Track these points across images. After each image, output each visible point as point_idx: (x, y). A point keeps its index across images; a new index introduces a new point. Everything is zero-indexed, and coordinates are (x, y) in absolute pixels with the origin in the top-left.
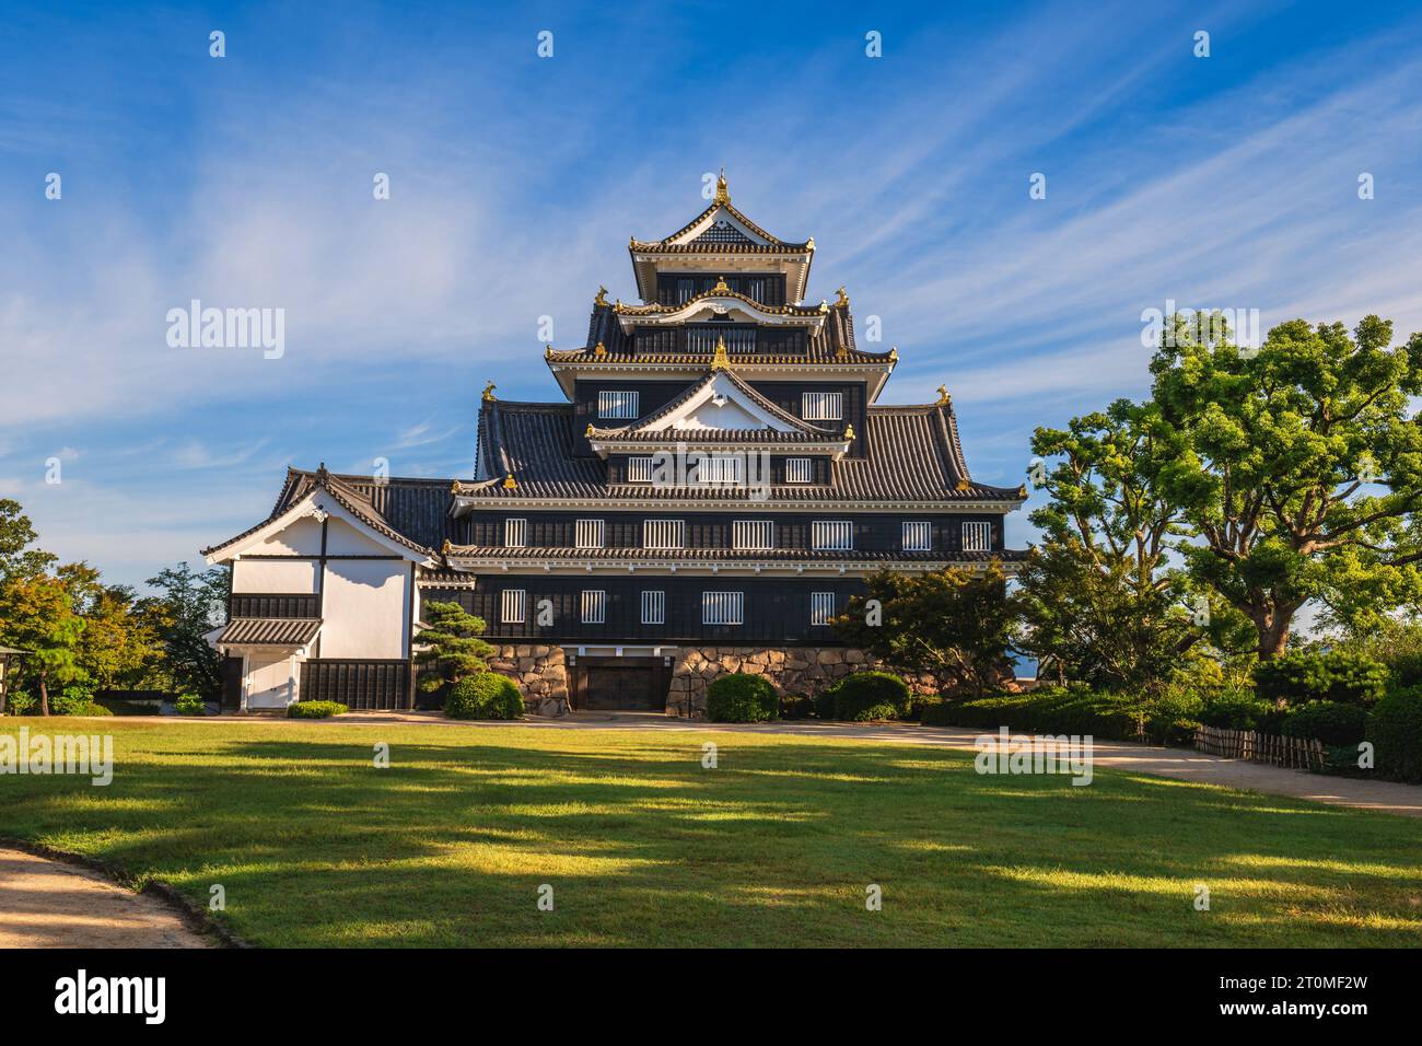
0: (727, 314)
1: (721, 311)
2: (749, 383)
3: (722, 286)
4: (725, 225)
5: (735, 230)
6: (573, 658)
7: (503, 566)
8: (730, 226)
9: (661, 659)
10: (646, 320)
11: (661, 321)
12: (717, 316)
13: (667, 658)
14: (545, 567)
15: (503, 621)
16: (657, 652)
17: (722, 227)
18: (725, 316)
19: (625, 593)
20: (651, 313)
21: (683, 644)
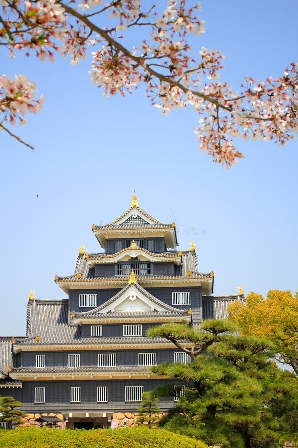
0: (137, 257)
1: (134, 256)
2: (146, 289)
3: (134, 245)
4: (136, 216)
5: (141, 218)
6: (67, 418)
7: (35, 377)
8: (139, 216)
9: (107, 418)
10: (100, 261)
11: (107, 262)
12: (132, 259)
13: (109, 418)
14: (54, 377)
15: (35, 402)
16: (104, 415)
17: (135, 217)
18: (136, 258)
19: (89, 388)
20: (103, 258)
21: (116, 411)
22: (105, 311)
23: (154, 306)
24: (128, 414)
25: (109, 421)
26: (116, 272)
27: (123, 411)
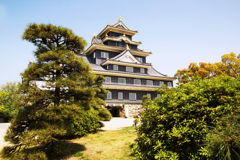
1: (124, 40)
3: (124, 35)
8: (122, 25)
11: (114, 40)
12: (122, 41)
16: (121, 105)
17: (120, 25)
19: (115, 93)
20: (113, 38)
21: (126, 103)
22: (117, 60)
23: (135, 61)
24: (130, 105)
25: (122, 108)
26: (117, 45)
27: (128, 103)
